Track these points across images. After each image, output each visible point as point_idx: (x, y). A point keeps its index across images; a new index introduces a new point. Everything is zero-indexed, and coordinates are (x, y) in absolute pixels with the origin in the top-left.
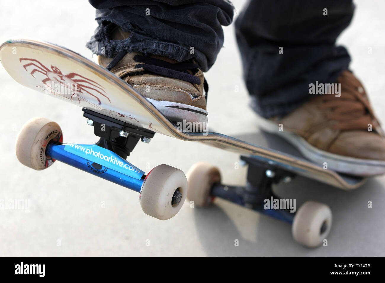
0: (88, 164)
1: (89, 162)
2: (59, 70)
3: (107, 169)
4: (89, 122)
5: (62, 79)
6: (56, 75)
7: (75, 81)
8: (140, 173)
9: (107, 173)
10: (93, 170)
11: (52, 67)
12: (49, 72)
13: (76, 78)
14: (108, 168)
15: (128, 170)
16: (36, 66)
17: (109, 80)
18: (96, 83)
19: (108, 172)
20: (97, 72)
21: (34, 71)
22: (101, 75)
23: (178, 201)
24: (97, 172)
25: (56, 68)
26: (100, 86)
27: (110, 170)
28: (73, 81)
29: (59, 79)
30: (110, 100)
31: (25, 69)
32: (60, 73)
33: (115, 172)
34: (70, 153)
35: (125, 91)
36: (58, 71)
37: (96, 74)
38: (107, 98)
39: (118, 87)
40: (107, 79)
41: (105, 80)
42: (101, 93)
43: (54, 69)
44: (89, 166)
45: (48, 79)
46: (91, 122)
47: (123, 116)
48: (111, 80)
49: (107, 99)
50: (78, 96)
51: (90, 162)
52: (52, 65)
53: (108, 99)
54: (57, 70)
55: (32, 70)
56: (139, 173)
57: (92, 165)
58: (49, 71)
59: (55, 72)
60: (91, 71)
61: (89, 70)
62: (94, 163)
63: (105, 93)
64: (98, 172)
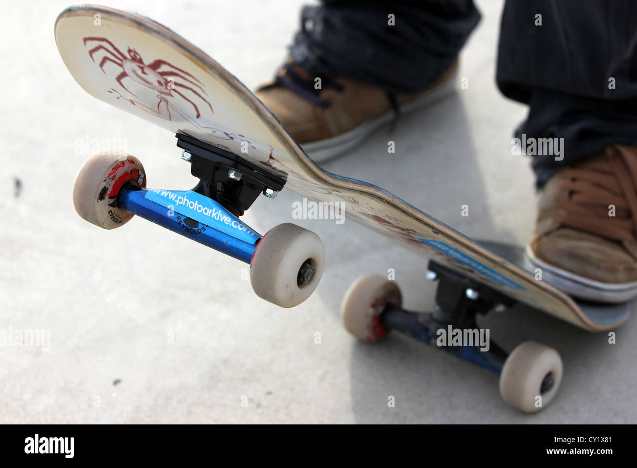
0: (179, 219)
1: (180, 217)
2: (139, 55)
3: (205, 227)
4: (184, 156)
5: (144, 73)
6: (134, 66)
7: (163, 74)
8: (254, 235)
9: (205, 233)
10: (185, 228)
11: (130, 51)
12: (126, 61)
13: (164, 68)
14: (207, 226)
15: (236, 229)
16: (107, 50)
17: (211, 72)
18: (193, 77)
19: (207, 232)
20: (193, 58)
21: (105, 59)
22: (199, 62)
23: (308, 280)
24: (191, 233)
25: (135, 52)
26: (198, 81)
27: (209, 229)
28: (159, 75)
29: (139, 72)
30: (213, 107)
31: (91, 58)
32: (140, 61)
33: (218, 233)
34: (153, 202)
35: (233, 90)
36: (138, 57)
37: (192, 60)
38: (208, 103)
39: (223, 82)
40: (208, 69)
41: (205, 70)
42: (200, 96)
43: (132, 54)
44: (179, 223)
45: (124, 75)
46: (188, 156)
47: (232, 138)
48: (213, 70)
49: (208, 105)
50: (167, 104)
51: (182, 217)
52: (129, 47)
53: (210, 105)
54: (136, 56)
55: (101, 59)
56: (252, 234)
57: (184, 220)
58: (125, 58)
59: (134, 59)
60: (185, 55)
61: (181, 53)
62: (188, 218)
63: (205, 95)
64: (192, 231)
